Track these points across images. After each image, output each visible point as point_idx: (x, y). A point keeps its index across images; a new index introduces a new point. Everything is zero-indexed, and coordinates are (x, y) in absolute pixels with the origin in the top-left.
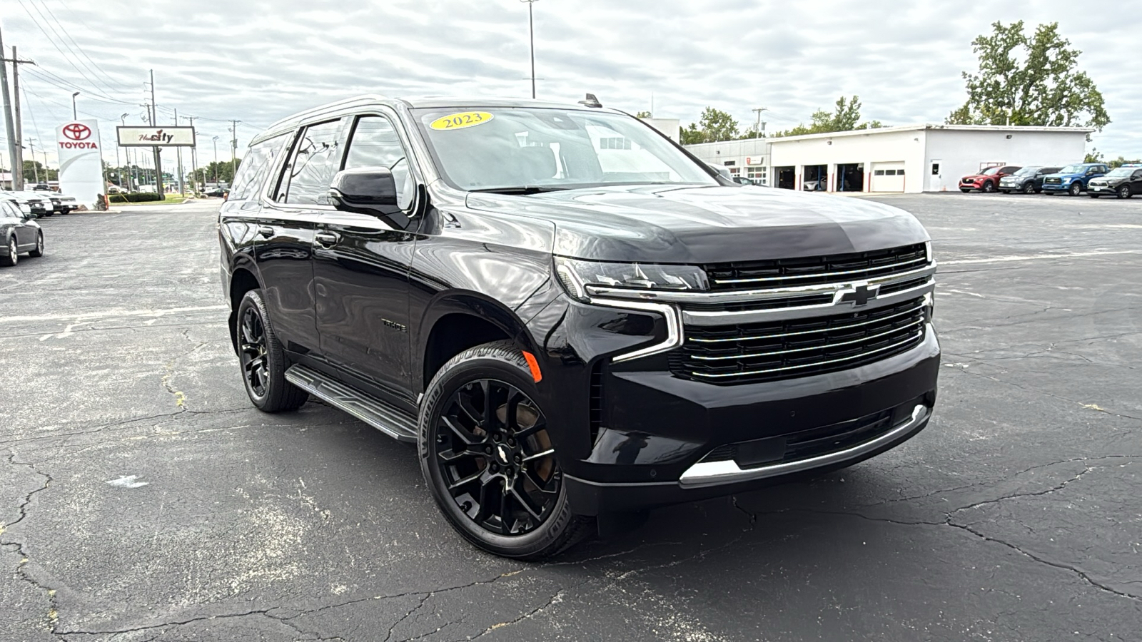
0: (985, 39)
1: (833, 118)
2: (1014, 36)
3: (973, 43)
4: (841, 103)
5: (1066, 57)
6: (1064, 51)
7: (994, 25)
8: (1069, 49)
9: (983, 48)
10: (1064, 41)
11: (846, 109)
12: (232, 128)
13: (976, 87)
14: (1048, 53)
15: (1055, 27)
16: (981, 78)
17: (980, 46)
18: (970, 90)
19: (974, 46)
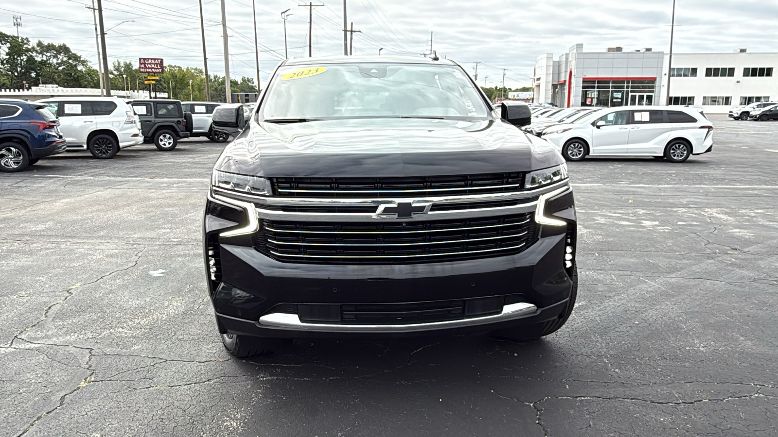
12: (475, 67)
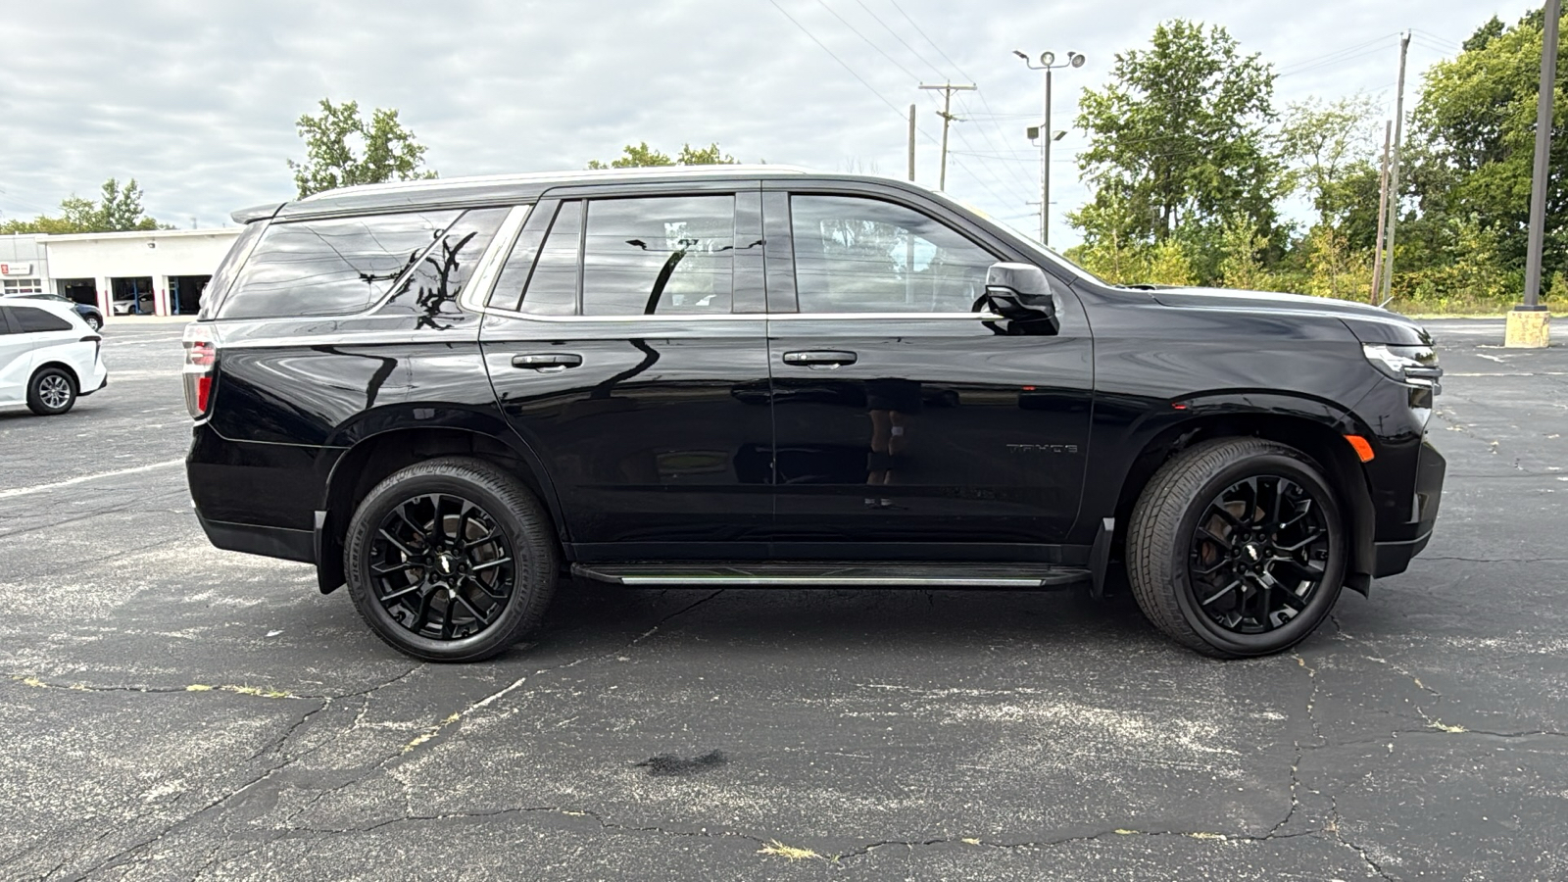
0: (312, 120)
1: (98, 208)
2: (347, 120)
3: (298, 124)
4: (111, 187)
5: (411, 150)
6: (409, 145)
7: (322, 103)
8: (415, 143)
9: (309, 132)
10: (408, 133)
11: (120, 197)
13: (307, 181)
14: (391, 145)
15: (392, 116)
16: (313, 169)
17: (308, 128)
18: (300, 183)
19: (300, 128)
